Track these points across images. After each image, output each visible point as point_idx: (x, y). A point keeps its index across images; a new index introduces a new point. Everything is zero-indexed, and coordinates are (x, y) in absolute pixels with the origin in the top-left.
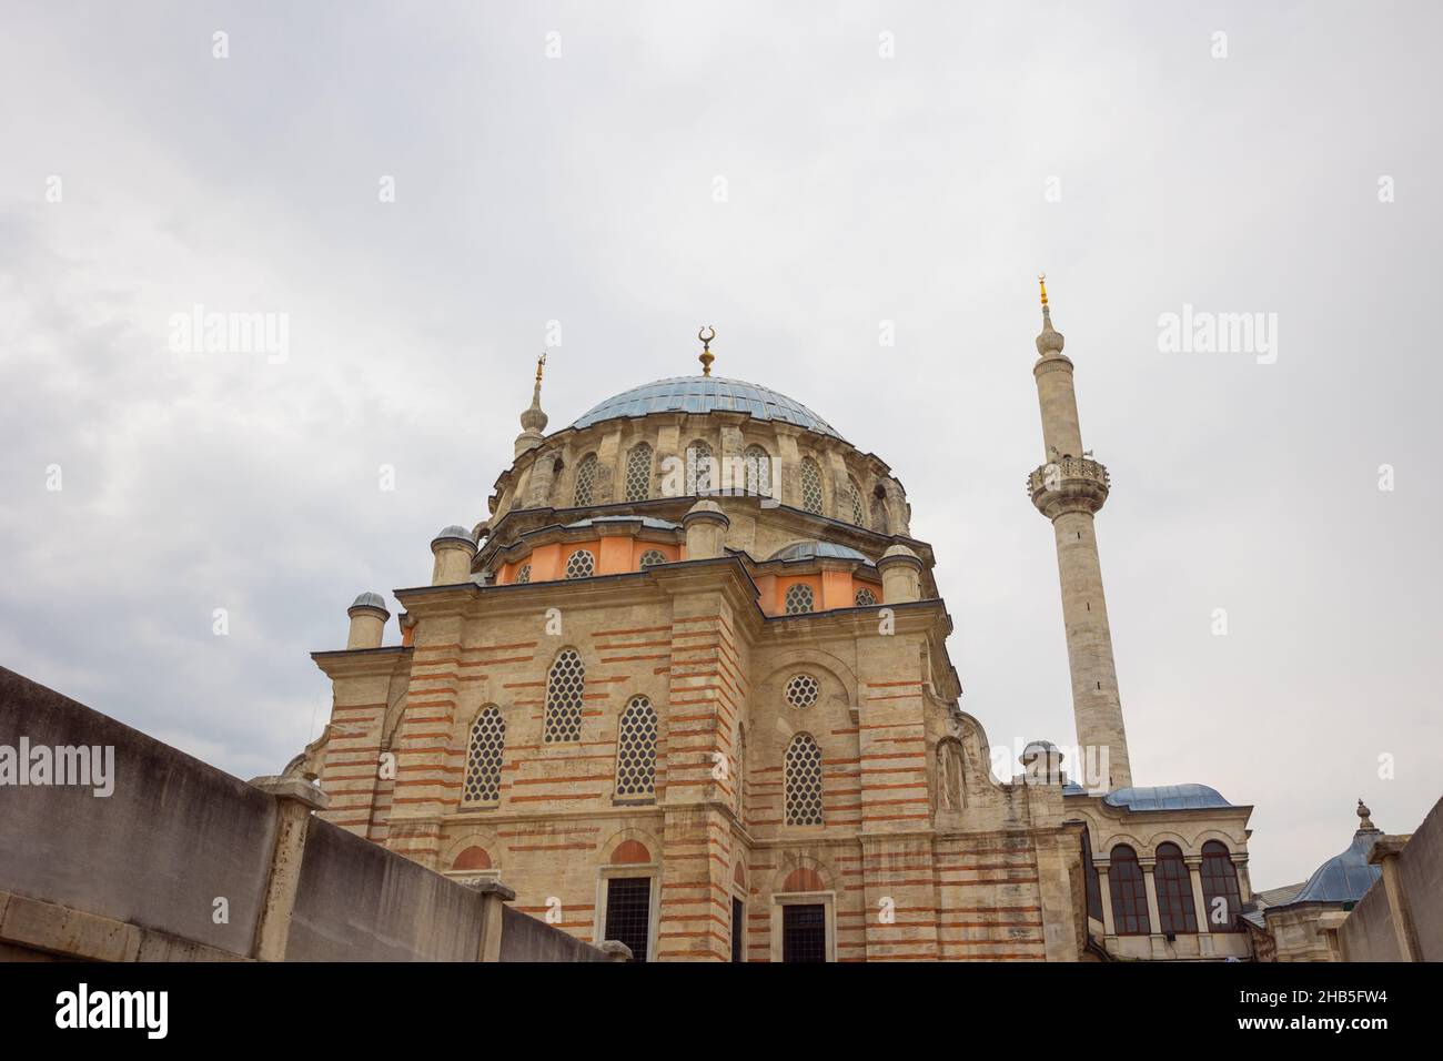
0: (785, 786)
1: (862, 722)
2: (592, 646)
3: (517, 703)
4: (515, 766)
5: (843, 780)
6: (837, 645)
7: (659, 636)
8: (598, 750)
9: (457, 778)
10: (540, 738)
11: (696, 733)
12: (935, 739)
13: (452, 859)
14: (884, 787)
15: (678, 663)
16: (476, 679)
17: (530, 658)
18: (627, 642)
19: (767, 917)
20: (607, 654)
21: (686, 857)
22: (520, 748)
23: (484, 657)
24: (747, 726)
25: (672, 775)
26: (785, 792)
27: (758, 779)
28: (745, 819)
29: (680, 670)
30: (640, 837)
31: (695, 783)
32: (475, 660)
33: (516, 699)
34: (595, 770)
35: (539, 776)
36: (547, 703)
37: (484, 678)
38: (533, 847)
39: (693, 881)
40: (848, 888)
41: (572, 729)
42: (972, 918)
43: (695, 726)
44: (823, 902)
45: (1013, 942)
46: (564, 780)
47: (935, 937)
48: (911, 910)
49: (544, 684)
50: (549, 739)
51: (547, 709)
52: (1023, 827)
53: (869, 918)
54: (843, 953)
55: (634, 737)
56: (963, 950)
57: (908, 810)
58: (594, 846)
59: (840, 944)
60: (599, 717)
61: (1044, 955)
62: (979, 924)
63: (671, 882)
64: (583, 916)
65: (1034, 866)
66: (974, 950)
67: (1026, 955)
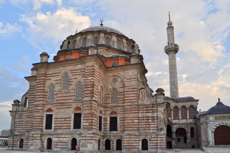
0: (111, 97)
1: (125, 86)
2: (70, 73)
3: (57, 83)
4: (56, 94)
5: (121, 96)
6: (121, 72)
7: (83, 70)
8: (71, 91)
9: (46, 97)
10: (61, 89)
11: (89, 87)
12: (139, 88)
13: (46, 110)
14: (129, 97)
15: (86, 75)
16: (49, 79)
17: (59, 75)
18: (77, 72)
19: (107, 119)
20: (73, 74)
21: (87, 109)
22: (57, 91)
23: (50, 76)
24: (103, 87)
25: (85, 95)
26: (111, 98)
27: (106, 96)
28: (103, 103)
29: (87, 76)
30: (80, 106)
31: (90, 96)
32: (49, 76)
33: (56, 83)
34: (71, 95)
35: (61, 96)
36: (62, 83)
37: (50, 79)
38: (60, 108)
39: (89, 113)
40: (122, 114)
41: (67, 88)
42: (145, 118)
43: (89, 86)
44: (117, 116)
45: (152, 122)
46: (66, 96)
47: (137, 122)
48: (133, 117)
49: (61, 80)
50: (63, 90)
51: (62, 84)
52: (155, 103)
53: (125, 119)
54: (121, 124)
55: (78, 89)
56: (143, 124)
57: (133, 101)
58: (71, 108)
59: (120, 123)
60: (72, 85)
61: (158, 124)
62: (146, 119)
63: (85, 113)
64: (69, 119)
65: (157, 110)
66: (145, 124)
67: (154, 124)
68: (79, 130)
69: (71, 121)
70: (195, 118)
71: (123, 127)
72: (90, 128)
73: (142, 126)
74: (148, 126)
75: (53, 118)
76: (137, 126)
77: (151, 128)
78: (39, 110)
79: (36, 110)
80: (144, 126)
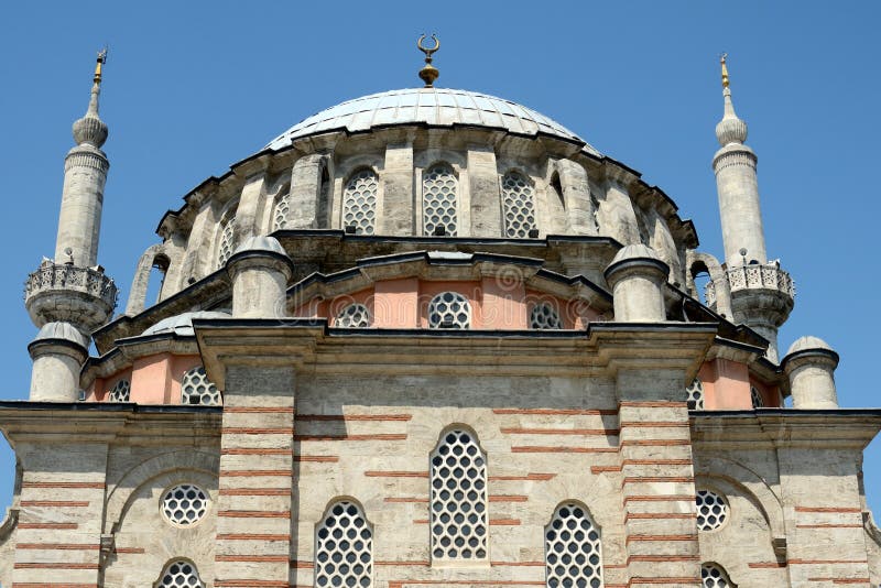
2: (495, 428)
3: (388, 499)
10: (425, 552)
16: (321, 459)
17: (402, 437)
18: (547, 427)
20: (518, 440)
22: (400, 563)
33: (387, 493)
36: (431, 502)
37: (333, 459)
41: (473, 542)
50: (439, 553)
51: (432, 510)
55: (567, 559)
60: (516, 528)
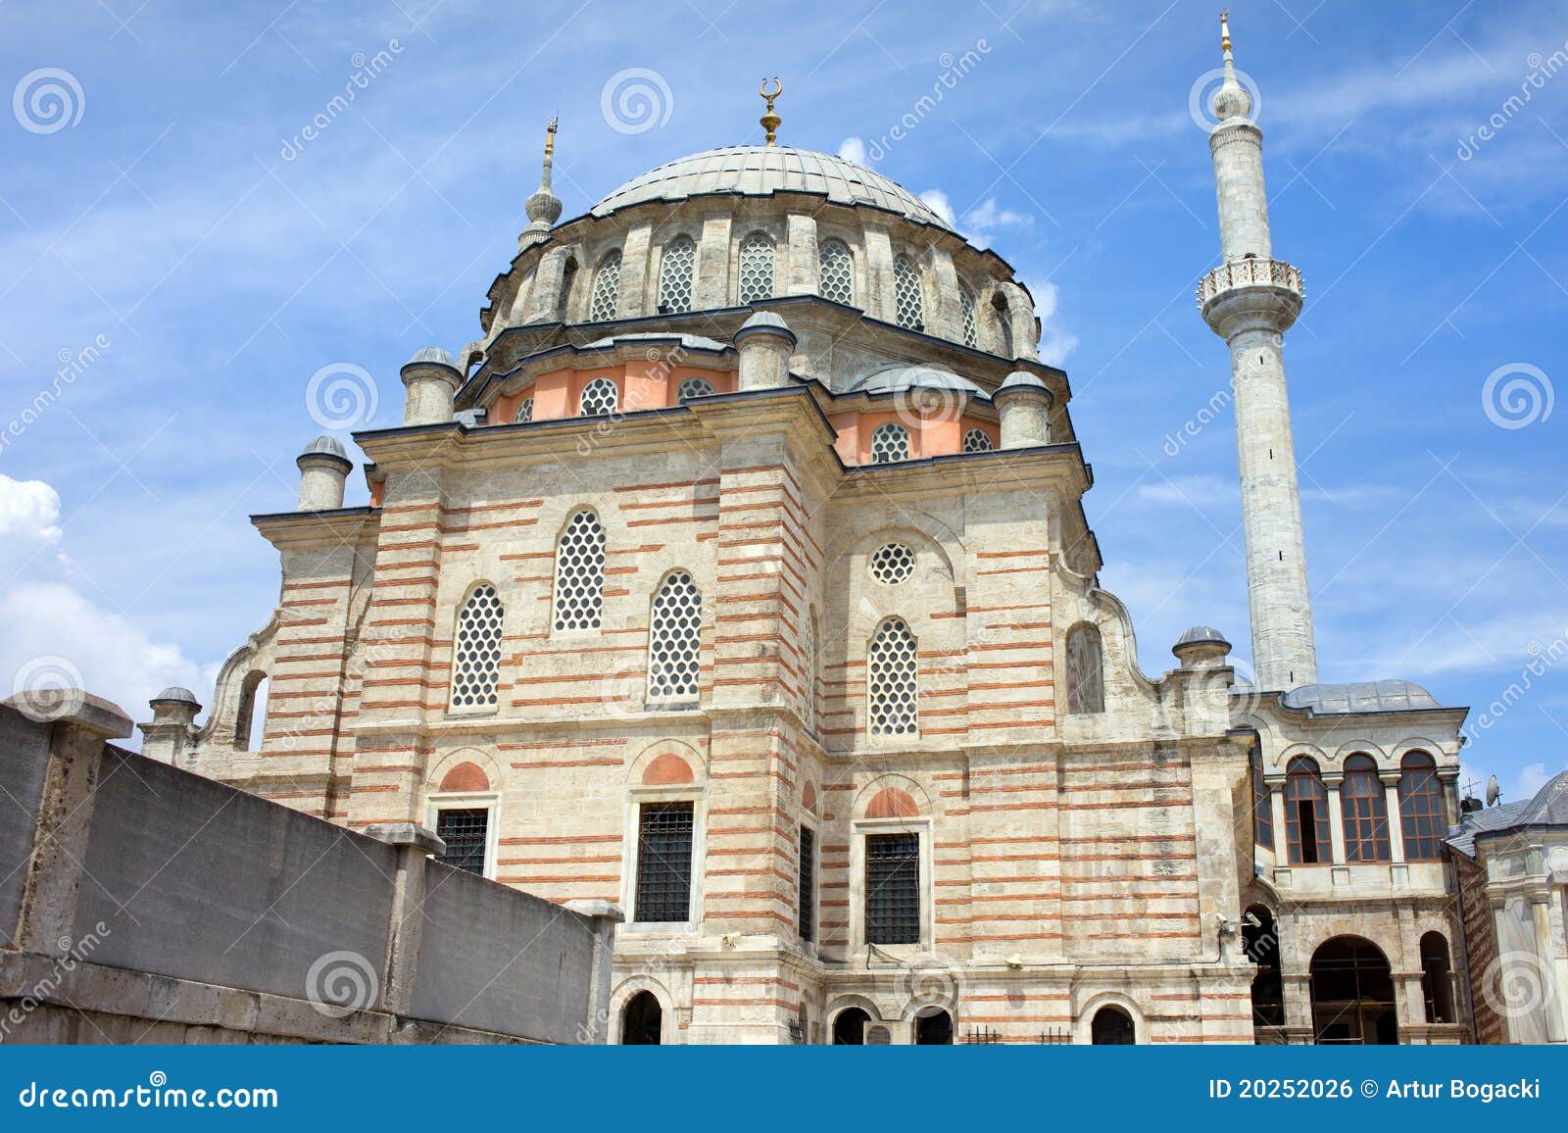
0: (870, 685)
1: (970, 604)
2: (613, 505)
3: (518, 580)
4: (516, 660)
5: (945, 678)
7: (702, 491)
8: (624, 640)
9: (441, 676)
10: (549, 625)
11: (751, 617)
12: (1065, 626)
13: (440, 777)
14: (997, 686)
15: (728, 527)
16: (463, 548)
17: (534, 521)
18: (662, 500)
19: (846, 849)
20: (634, 515)
21: (739, 776)
22: (524, 637)
23: (473, 520)
24: (820, 609)
25: (724, 672)
26: (870, 693)
27: (835, 675)
28: (818, 727)
29: (731, 535)
30: (682, 753)
31: (751, 681)
32: (462, 524)
33: (517, 574)
35: (548, 674)
36: (557, 579)
37: (474, 547)
38: (544, 764)
39: (750, 805)
40: (948, 813)
41: (591, 613)
42: (1108, 849)
43: (751, 608)
44: (913, 829)
45: (1158, 879)
46: (582, 678)
47: (1057, 873)
48: (1027, 840)
49: (553, 555)
50: (560, 626)
51: (557, 587)
52: (1176, 736)
53: (977, 850)
54: (943, 893)
55: (671, 623)
56: (1095, 888)
57: (1028, 714)
58: (621, 762)
59: (937, 884)
60: (624, 597)
61: (1196, 895)
62: (1116, 857)
63: (722, 806)
64: (608, 849)
65: (1187, 785)
66: (1107, 888)
67: (1174, 895)
68: (674, 928)
69: (623, 864)
70: (1448, 855)
71: (963, 912)
72: (754, 914)
73: (1095, 907)
74: (1129, 906)
75: (493, 833)
76: (1057, 906)
77: (1154, 925)
78: (391, 779)
79: (371, 779)
80: (1107, 907)
